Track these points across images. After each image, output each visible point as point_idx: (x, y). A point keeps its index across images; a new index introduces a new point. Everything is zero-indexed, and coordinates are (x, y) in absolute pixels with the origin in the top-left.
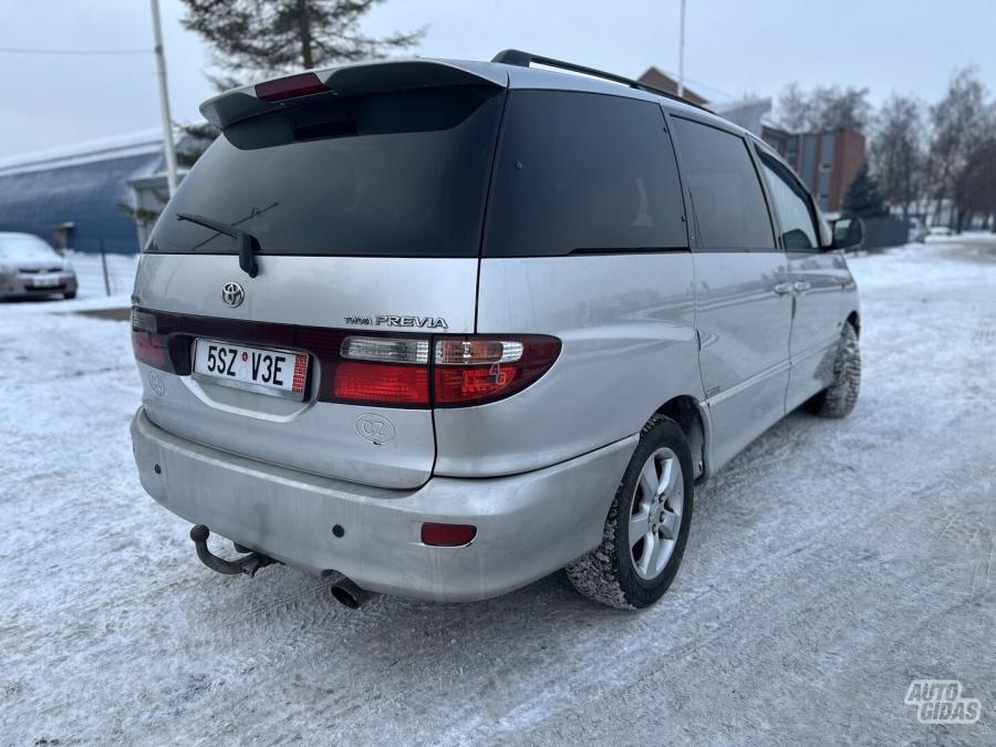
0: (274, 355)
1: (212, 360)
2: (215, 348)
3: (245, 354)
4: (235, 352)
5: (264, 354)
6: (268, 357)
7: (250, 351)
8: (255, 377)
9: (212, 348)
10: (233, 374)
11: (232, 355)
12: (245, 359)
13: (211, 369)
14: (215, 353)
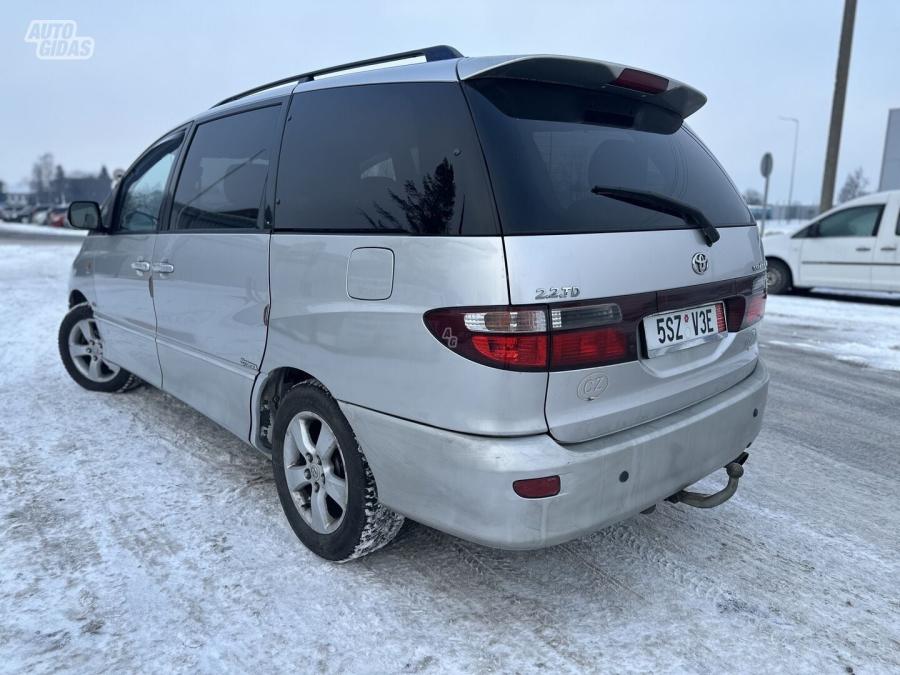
0: (704, 310)
1: (661, 332)
2: (662, 320)
3: (686, 316)
4: (678, 317)
5: (699, 310)
6: (702, 313)
7: (689, 313)
8: (697, 334)
9: (659, 321)
10: (681, 337)
11: (677, 321)
12: (686, 321)
13: (662, 341)
14: (662, 325)
